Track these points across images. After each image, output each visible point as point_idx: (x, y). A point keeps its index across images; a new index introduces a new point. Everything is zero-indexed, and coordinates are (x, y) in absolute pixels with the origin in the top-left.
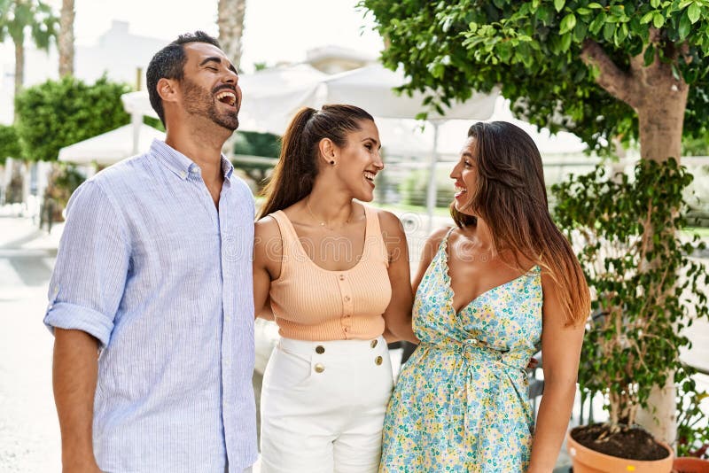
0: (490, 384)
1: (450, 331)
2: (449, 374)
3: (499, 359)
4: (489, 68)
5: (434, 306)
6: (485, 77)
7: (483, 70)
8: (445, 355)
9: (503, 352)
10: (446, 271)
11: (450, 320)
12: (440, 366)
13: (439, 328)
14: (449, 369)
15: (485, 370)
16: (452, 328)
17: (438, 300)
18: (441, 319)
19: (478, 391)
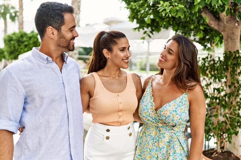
0: (169, 139)
1: (153, 119)
2: (153, 137)
3: (172, 129)
4: (168, 19)
5: (147, 109)
6: (166, 23)
7: (165, 20)
8: (152, 129)
9: (173, 126)
10: (152, 95)
11: (153, 114)
12: (150, 133)
13: (148, 118)
14: (153, 135)
15: (167, 135)
16: (154, 118)
17: (148, 107)
18: (149, 114)
19: (165, 143)
